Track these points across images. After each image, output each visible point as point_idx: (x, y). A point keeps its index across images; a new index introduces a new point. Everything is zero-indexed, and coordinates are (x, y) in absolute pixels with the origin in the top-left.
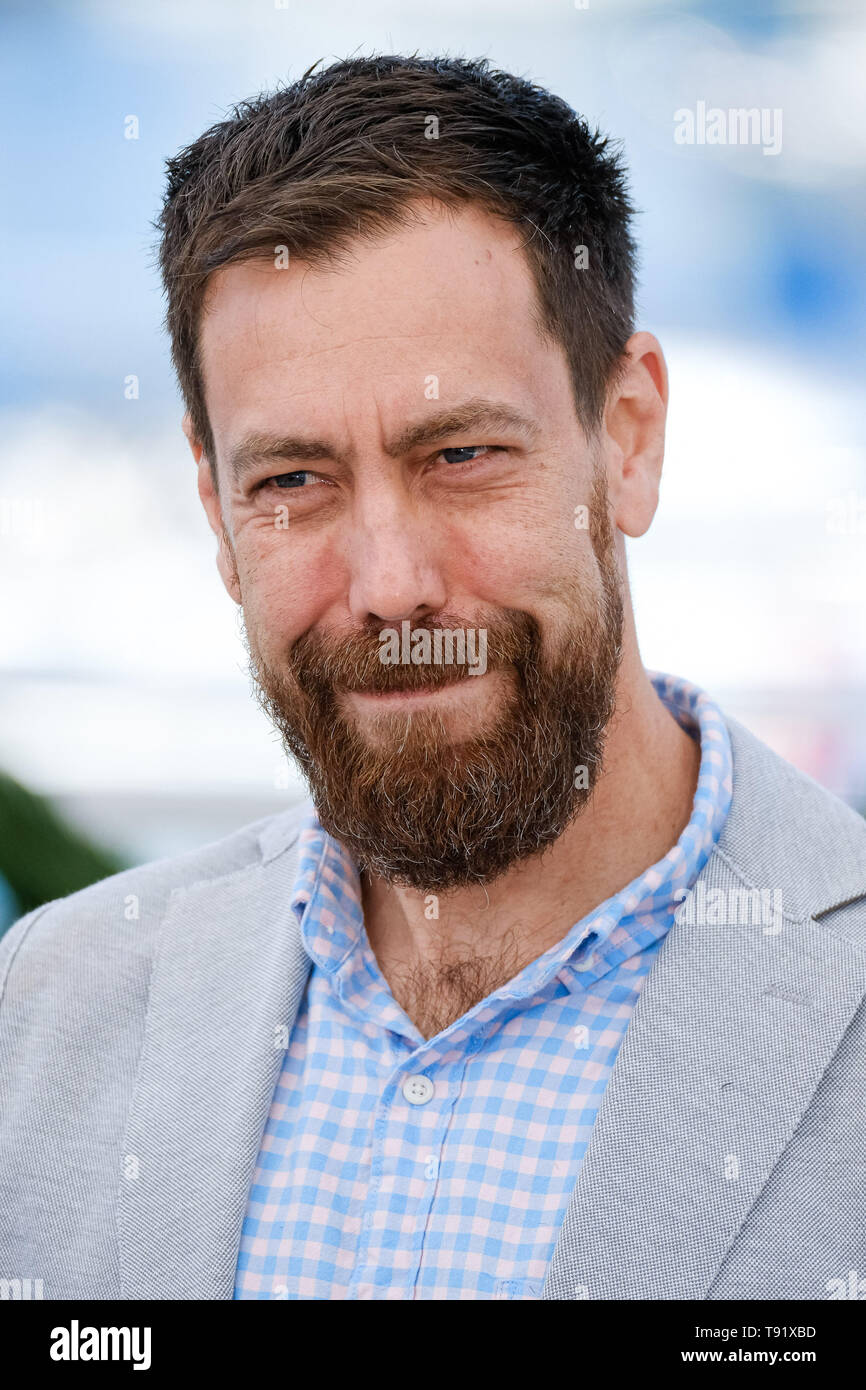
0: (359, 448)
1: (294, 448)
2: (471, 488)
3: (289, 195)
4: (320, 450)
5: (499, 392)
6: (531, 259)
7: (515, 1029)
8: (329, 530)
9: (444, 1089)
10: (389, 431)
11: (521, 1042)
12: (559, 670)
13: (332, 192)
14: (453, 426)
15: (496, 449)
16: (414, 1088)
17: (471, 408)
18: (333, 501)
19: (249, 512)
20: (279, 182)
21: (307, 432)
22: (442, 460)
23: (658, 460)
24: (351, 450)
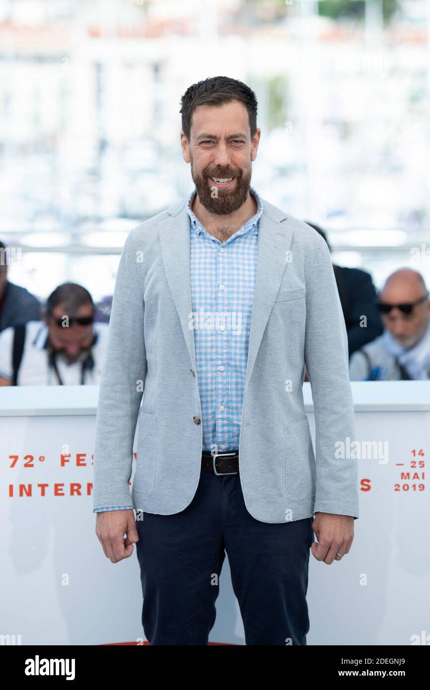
0: (221, 137)
1: (210, 137)
2: (237, 147)
3: (214, 95)
4: (215, 137)
5: (243, 132)
6: (249, 113)
7: (237, 240)
8: (213, 150)
9: (226, 250)
10: (227, 136)
11: (239, 242)
12: (244, 180)
13: (222, 95)
14: (236, 136)
15: (242, 142)
16: (222, 250)
17: (240, 134)
18: (214, 146)
19: (199, 147)
20: (211, 93)
21: (213, 134)
22: (233, 142)
23: (257, 150)
24: (220, 138)
